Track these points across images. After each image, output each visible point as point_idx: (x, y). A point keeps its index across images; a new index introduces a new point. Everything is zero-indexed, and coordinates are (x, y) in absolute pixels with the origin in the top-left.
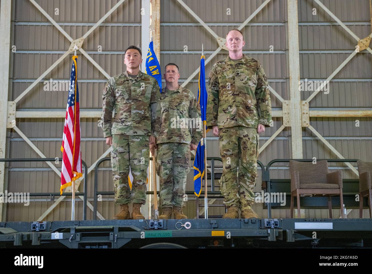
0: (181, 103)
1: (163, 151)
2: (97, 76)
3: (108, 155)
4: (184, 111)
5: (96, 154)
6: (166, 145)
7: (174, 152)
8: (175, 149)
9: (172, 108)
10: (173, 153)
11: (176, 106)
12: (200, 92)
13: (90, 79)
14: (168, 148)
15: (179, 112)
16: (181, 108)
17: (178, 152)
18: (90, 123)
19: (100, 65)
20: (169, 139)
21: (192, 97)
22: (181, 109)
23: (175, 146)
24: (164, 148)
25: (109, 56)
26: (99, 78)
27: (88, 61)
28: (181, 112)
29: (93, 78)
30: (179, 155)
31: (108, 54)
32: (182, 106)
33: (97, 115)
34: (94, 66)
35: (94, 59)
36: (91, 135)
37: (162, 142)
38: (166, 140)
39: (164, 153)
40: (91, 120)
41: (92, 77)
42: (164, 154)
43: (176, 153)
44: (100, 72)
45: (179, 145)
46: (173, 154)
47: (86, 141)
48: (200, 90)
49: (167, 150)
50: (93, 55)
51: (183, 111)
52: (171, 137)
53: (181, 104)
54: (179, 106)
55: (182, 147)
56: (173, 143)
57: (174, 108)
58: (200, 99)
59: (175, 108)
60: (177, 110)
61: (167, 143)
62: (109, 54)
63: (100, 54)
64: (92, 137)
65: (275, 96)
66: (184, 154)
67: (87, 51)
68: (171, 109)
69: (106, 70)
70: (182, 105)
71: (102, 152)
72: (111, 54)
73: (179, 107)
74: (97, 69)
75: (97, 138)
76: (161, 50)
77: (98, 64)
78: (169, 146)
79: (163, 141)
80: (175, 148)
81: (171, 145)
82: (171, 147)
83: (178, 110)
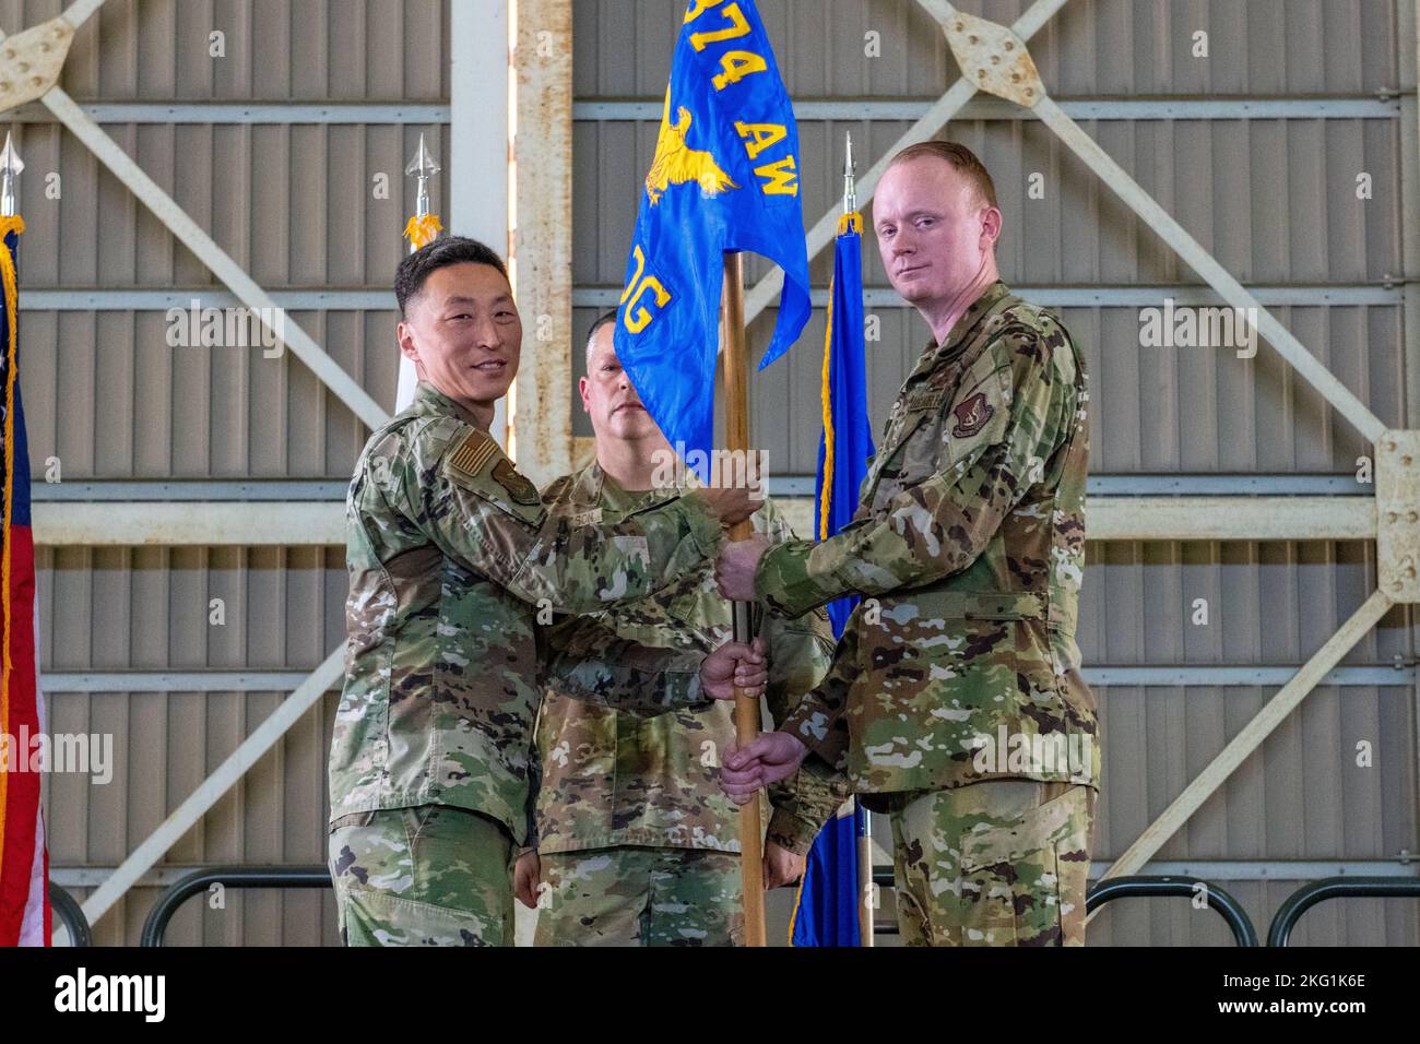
0: (701, 575)
1: (579, 899)
2: (160, 265)
3: (233, 787)
4: (716, 631)
5: (158, 786)
6: (601, 864)
7: (659, 908)
8: (660, 888)
9: (639, 614)
10: (648, 910)
11: (666, 602)
12: (829, 453)
13: (118, 289)
14: (616, 879)
15: (687, 641)
16: (699, 609)
17: (682, 909)
18: (120, 578)
19: (178, 195)
20: (619, 821)
21: (770, 530)
22: (700, 621)
23: (659, 870)
24: (589, 878)
25: (242, 138)
26: (174, 282)
27: (102, 170)
28: (701, 636)
29: (136, 282)
30: (687, 926)
31: (232, 124)
32: (705, 597)
33: (160, 527)
34: (140, 208)
35: (141, 158)
36: (120, 653)
37: (575, 845)
38: (604, 829)
39: (590, 916)
40: (125, 558)
41: (127, 271)
42: (587, 922)
43: (666, 915)
44: (178, 246)
45: (685, 862)
46: (649, 920)
47: (92, 694)
48: (828, 442)
49: (609, 892)
50: (130, 133)
51: (709, 632)
52: (633, 808)
53: (695, 585)
54: (686, 597)
55: (706, 875)
56: (652, 849)
57: (653, 610)
58: (832, 505)
59: (661, 612)
60: (669, 626)
61: (610, 850)
62: (239, 124)
63: (182, 124)
64: (134, 667)
65: (1327, 402)
66: (720, 920)
67: (91, 102)
68: (631, 619)
69: (218, 234)
70: (707, 590)
71: (198, 763)
72: (254, 125)
73: (685, 604)
74: (160, 226)
75: (162, 676)
76: (578, 98)
77: (168, 193)
78: (624, 866)
79: (581, 837)
80: (664, 882)
81: (637, 859)
82: (632, 874)
83: (679, 624)
